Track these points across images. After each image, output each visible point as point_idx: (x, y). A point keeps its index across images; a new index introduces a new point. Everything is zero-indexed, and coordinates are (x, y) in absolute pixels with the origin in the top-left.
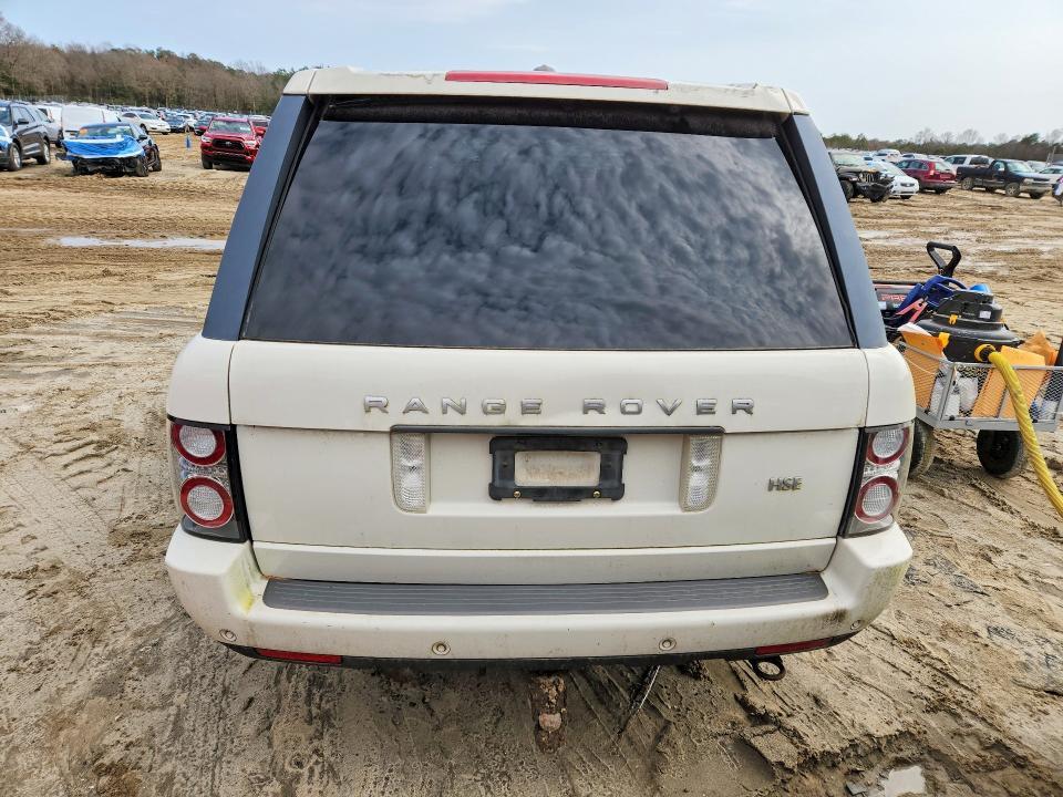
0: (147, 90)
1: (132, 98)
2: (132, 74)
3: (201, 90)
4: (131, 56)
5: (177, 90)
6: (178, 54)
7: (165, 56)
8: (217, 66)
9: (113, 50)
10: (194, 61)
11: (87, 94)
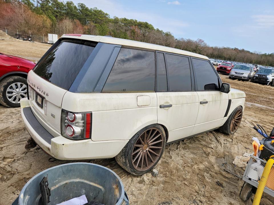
0: (227, 57)
1: (223, 58)
2: (226, 53)
3: (241, 58)
4: (228, 49)
5: (235, 57)
6: (239, 49)
7: (236, 49)
8: (248, 52)
9: (224, 48)
10: (243, 51)
11: (214, 57)
